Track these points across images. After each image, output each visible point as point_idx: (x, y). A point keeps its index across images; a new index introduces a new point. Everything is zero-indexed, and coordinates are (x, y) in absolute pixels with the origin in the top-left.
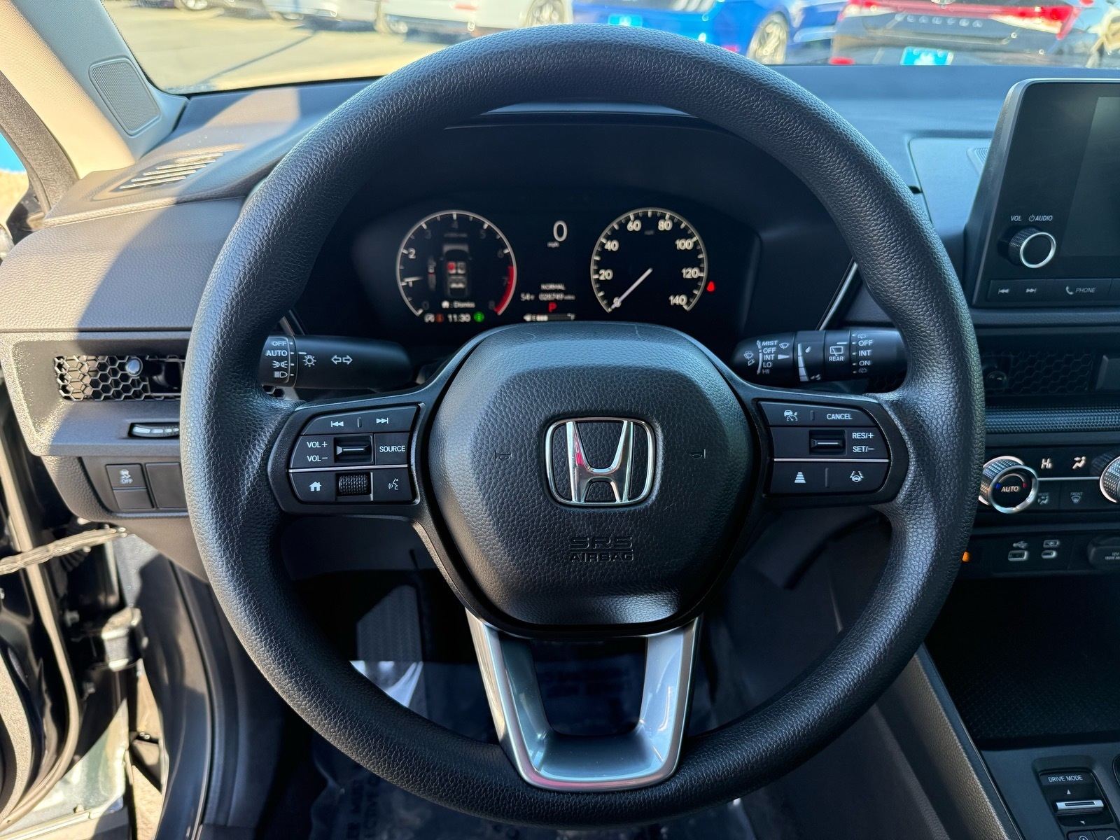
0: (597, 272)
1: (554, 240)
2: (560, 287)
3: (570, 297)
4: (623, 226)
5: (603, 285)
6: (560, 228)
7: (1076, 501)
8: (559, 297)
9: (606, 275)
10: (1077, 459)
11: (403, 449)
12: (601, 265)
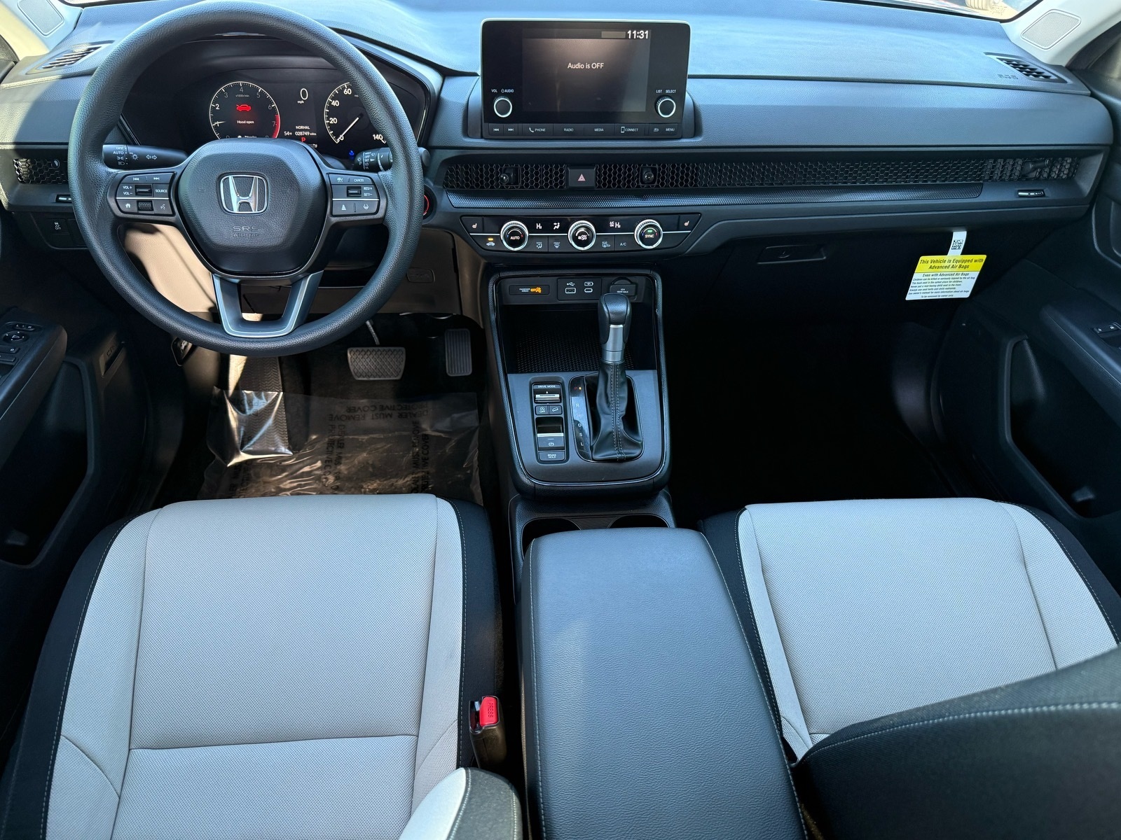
0: (328, 119)
1: (301, 100)
2: (307, 128)
3: (313, 134)
4: (341, 91)
5: (332, 126)
6: (304, 92)
7: (557, 247)
8: (307, 133)
9: (333, 120)
10: (555, 224)
11: (166, 191)
12: (330, 115)
